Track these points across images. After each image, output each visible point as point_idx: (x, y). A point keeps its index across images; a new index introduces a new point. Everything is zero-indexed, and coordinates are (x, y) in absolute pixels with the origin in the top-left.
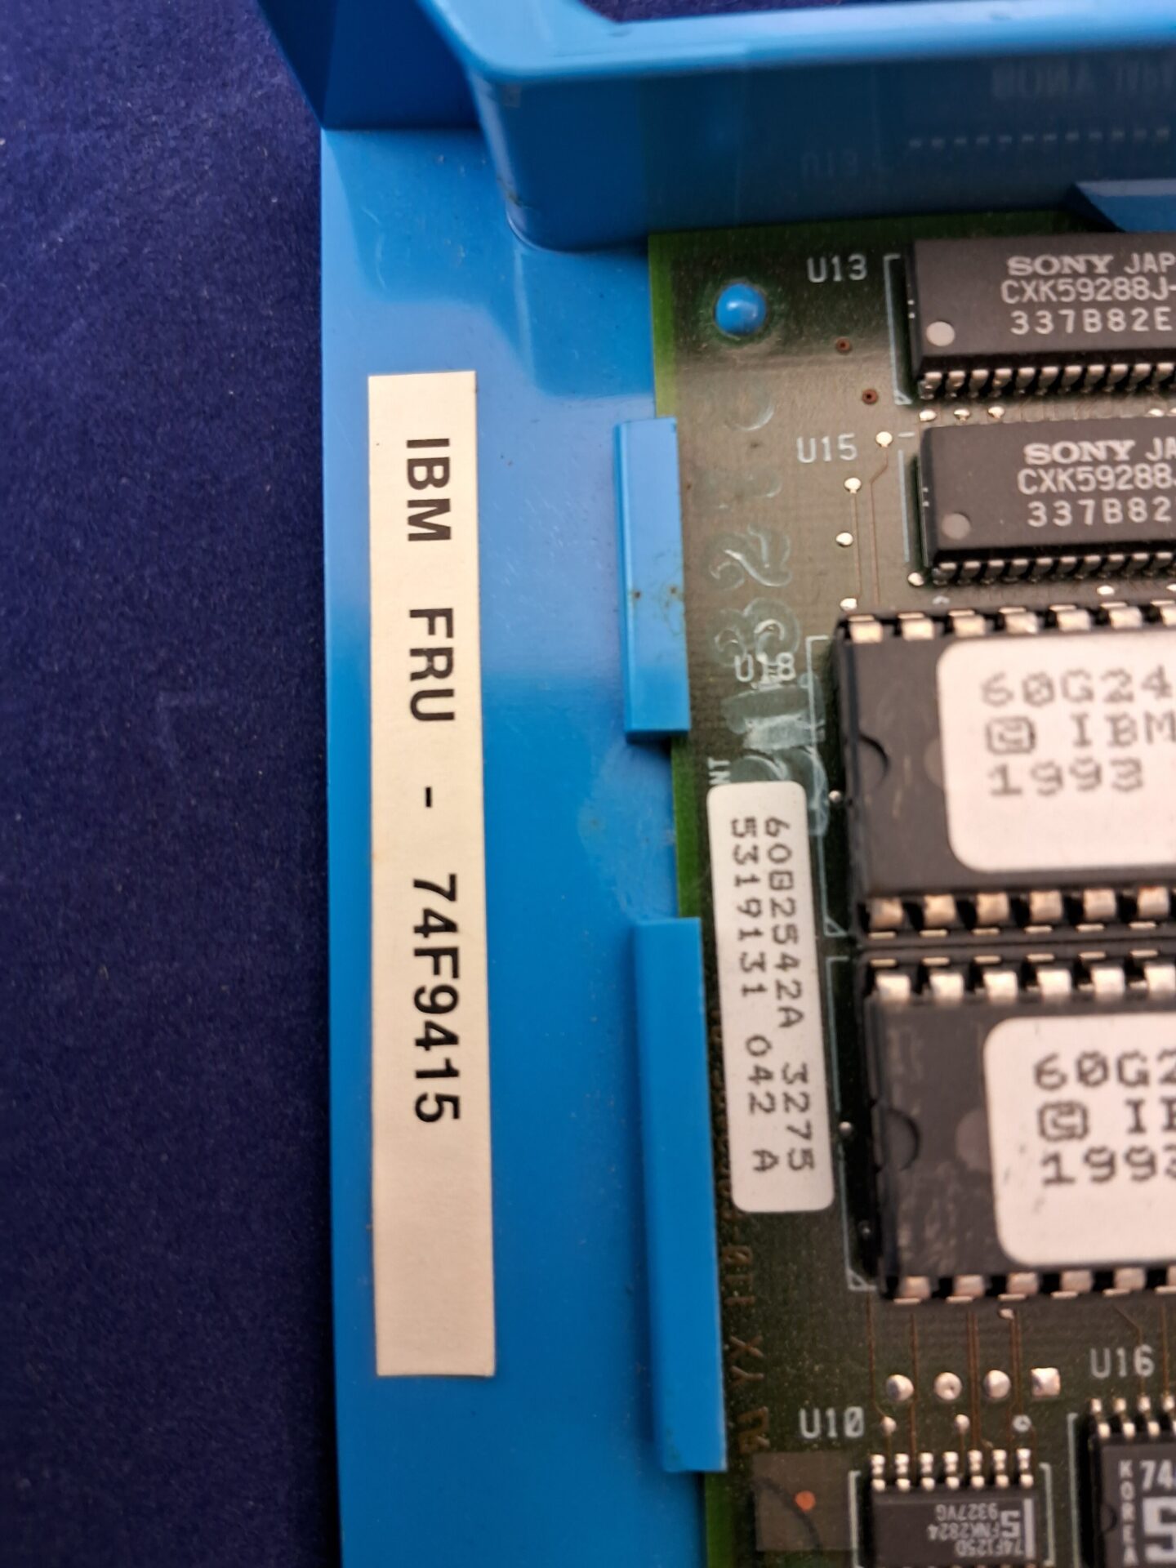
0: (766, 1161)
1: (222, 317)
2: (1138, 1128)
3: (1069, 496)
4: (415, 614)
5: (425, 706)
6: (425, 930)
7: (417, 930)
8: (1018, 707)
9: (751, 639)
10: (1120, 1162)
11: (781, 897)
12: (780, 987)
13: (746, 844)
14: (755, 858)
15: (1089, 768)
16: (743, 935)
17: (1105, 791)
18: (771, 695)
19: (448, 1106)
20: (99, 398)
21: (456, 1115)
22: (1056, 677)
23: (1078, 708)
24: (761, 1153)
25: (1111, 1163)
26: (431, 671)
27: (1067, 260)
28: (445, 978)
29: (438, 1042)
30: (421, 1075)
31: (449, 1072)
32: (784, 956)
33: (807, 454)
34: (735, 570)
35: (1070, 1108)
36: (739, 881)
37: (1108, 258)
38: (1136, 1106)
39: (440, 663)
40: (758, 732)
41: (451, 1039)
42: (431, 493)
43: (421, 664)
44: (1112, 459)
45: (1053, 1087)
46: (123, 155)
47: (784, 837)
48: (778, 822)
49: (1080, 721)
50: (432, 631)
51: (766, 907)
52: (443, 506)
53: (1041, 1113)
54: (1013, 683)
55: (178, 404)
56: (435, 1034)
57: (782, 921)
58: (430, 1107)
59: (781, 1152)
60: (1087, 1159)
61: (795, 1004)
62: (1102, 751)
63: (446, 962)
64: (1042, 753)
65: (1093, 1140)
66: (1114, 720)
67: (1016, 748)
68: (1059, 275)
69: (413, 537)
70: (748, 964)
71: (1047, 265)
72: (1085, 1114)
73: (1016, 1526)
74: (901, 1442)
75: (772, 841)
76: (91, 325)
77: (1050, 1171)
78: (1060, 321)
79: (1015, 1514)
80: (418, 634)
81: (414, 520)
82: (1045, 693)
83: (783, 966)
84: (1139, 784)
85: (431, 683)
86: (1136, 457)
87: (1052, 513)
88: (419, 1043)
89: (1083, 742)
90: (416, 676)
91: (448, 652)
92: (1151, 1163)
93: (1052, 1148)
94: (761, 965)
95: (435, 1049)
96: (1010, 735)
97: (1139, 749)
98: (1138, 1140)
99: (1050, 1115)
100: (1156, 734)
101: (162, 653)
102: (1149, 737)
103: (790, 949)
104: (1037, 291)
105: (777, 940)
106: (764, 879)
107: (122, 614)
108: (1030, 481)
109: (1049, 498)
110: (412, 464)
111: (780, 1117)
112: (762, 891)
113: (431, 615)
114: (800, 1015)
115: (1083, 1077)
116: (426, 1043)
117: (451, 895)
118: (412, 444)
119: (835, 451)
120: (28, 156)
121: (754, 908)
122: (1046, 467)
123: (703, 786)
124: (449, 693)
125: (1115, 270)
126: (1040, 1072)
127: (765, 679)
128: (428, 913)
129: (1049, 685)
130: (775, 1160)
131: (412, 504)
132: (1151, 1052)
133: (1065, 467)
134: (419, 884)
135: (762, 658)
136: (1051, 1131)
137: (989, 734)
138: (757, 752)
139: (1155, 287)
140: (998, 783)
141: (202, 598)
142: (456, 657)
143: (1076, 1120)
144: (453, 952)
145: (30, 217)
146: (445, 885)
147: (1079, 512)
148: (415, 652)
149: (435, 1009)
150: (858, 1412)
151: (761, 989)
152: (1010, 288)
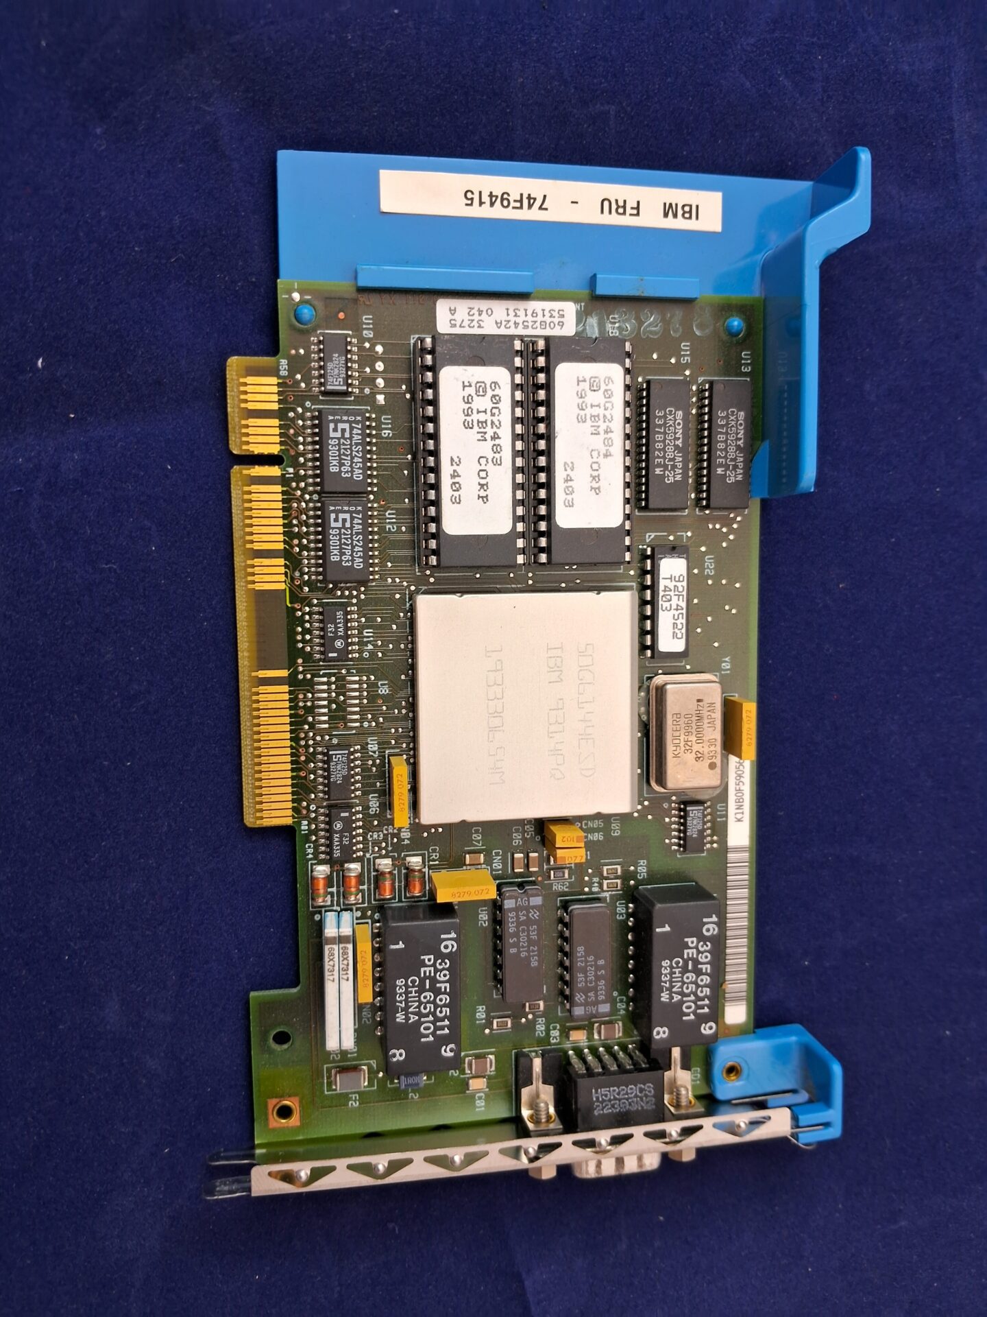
0: (453, 311)
1: (748, 140)
2: (478, 412)
3: (665, 423)
4: (638, 202)
5: (606, 203)
6: (529, 197)
7: (529, 195)
8: (603, 387)
9: (624, 321)
10: (469, 405)
11: (538, 324)
12: (509, 321)
13: (555, 314)
14: (551, 317)
15: (584, 407)
16: (526, 310)
17: (578, 411)
18: (605, 327)
19: (469, 202)
20: (721, 91)
21: (467, 205)
22: (612, 399)
23: (602, 405)
24: (455, 310)
25: (468, 402)
26: (618, 207)
27: (742, 432)
28: (513, 204)
29: (491, 200)
30: (480, 193)
31: (481, 203)
32: (518, 324)
33: (684, 346)
34: (647, 318)
35: (485, 391)
36: (543, 310)
37: (742, 445)
38: (485, 412)
39: (621, 210)
40: (593, 321)
41: (492, 204)
42: (680, 212)
43: (621, 203)
44: (676, 439)
45: (491, 387)
46: (811, 105)
47: (558, 327)
48: (562, 326)
49: (598, 406)
50: (632, 208)
51: (535, 319)
52: (675, 216)
53: (483, 382)
54: (610, 386)
55: (717, 121)
56: (494, 199)
57: (530, 324)
58: (469, 195)
59: (455, 317)
60: (470, 395)
61: (503, 326)
62: (589, 411)
63: (518, 205)
64: (589, 393)
65: (475, 397)
66: (598, 416)
67: (591, 385)
68: (737, 429)
69: (665, 204)
70: (517, 311)
71: (741, 424)
72: (483, 396)
73: (337, 383)
74: (361, 348)
75: (556, 323)
76: (748, 90)
77: (466, 384)
78: (722, 426)
79: (342, 383)
80: (631, 203)
81: (671, 205)
82: (607, 396)
83: (515, 323)
84: (579, 422)
85: (614, 206)
86: (676, 447)
87: (660, 418)
88: (491, 193)
89: (592, 406)
90: (617, 201)
91: (624, 213)
92: (468, 415)
93: (473, 385)
94: (516, 315)
95: (489, 198)
96: (595, 384)
97: (589, 423)
98: (475, 411)
99: (483, 385)
100: (593, 428)
101: (629, 109)
102: (592, 426)
103: (521, 326)
104: (732, 420)
105: (524, 322)
106: (544, 319)
107: (643, 95)
108: (671, 411)
109: (665, 417)
110: (691, 206)
111: (467, 318)
112: (540, 318)
113: (638, 208)
114: (499, 328)
115: (494, 396)
116: (491, 195)
117: (540, 208)
118: (697, 207)
119: (684, 355)
120: (814, 68)
121: (535, 315)
122: (675, 417)
123: (576, 301)
124: (610, 212)
125: (738, 447)
126: (496, 383)
127: (610, 325)
128: (535, 199)
129: (609, 397)
130: (453, 314)
131: (676, 205)
132: (500, 418)
133: (674, 423)
134: (545, 196)
135: (617, 325)
136: (478, 385)
137: (595, 377)
138: (586, 321)
139: (732, 460)
140: (581, 379)
141: (647, 125)
142: (623, 217)
143: (481, 393)
144: (521, 207)
145: (790, 67)
146: (543, 207)
147: (660, 426)
148: (625, 201)
149: (502, 199)
150: (371, 336)
151: (508, 315)
152: (734, 412)
